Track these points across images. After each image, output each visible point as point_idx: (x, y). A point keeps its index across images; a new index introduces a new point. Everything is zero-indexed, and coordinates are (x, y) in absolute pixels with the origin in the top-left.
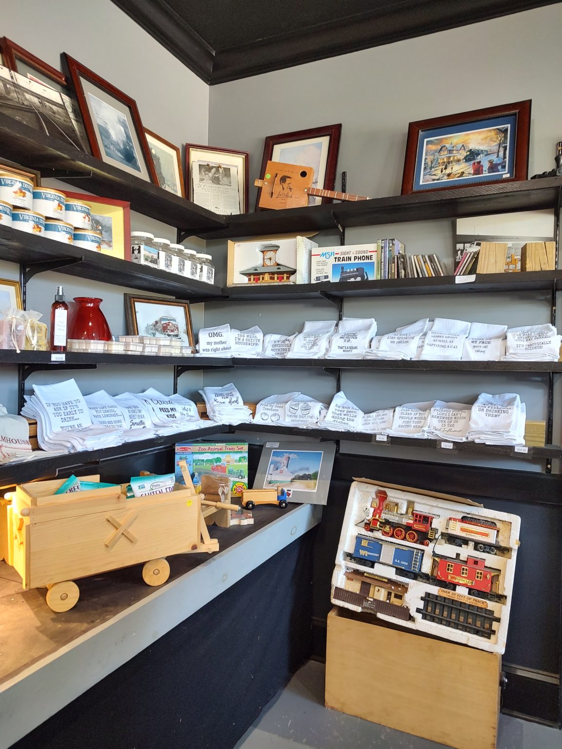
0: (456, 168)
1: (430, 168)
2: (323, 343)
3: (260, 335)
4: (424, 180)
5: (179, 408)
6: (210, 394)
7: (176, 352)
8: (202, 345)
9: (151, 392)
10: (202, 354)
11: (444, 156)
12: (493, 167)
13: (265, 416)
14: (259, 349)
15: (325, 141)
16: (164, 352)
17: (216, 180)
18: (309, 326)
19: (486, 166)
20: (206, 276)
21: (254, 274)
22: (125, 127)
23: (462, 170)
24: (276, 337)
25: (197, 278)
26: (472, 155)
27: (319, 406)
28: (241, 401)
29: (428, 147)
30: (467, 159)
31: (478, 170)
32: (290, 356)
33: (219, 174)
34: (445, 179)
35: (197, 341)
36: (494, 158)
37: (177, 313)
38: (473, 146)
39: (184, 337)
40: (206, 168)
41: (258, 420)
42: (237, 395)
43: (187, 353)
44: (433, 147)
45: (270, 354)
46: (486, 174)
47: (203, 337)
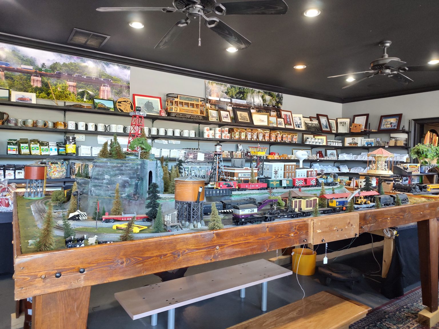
0: (388, 126)
1: (384, 125)
2: (364, 157)
3: (352, 155)
4: (382, 128)
5: (335, 169)
6: (341, 167)
7: (334, 159)
8: (339, 158)
9: (329, 166)
10: (339, 159)
11: (386, 123)
12: (394, 126)
13: (352, 171)
14: (351, 158)
15: (365, 117)
16: (332, 159)
17: (343, 125)
18: (362, 153)
19: (393, 126)
20: (340, 145)
21: (350, 144)
22: (326, 121)
23: (389, 126)
24: (355, 156)
25: (338, 145)
26: (391, 123)
27: (363, 169)
28: (347, 168)
29: (384, 121)
30: (390, 124)
31: (392, 127)
32: (356, 160)
33: (343, 124)
34: (386, 128)
35: (338, 157)
36: (395, 124)
37: (334, 152)
38: (392, 121)
39: (336, 156)
40: (341, 123)
41: (351, 172)
42: (347, 167)
43: (336, 159)
44: (385, 121)
45: (353, 159)
46: (393, 127)
47: (340, 156)
